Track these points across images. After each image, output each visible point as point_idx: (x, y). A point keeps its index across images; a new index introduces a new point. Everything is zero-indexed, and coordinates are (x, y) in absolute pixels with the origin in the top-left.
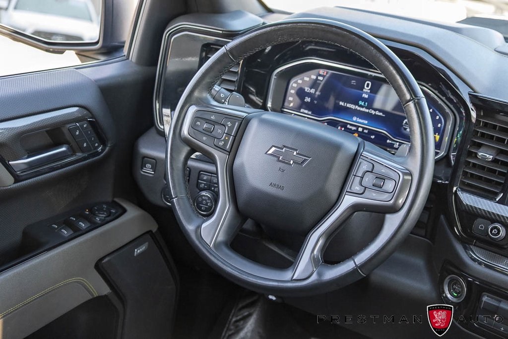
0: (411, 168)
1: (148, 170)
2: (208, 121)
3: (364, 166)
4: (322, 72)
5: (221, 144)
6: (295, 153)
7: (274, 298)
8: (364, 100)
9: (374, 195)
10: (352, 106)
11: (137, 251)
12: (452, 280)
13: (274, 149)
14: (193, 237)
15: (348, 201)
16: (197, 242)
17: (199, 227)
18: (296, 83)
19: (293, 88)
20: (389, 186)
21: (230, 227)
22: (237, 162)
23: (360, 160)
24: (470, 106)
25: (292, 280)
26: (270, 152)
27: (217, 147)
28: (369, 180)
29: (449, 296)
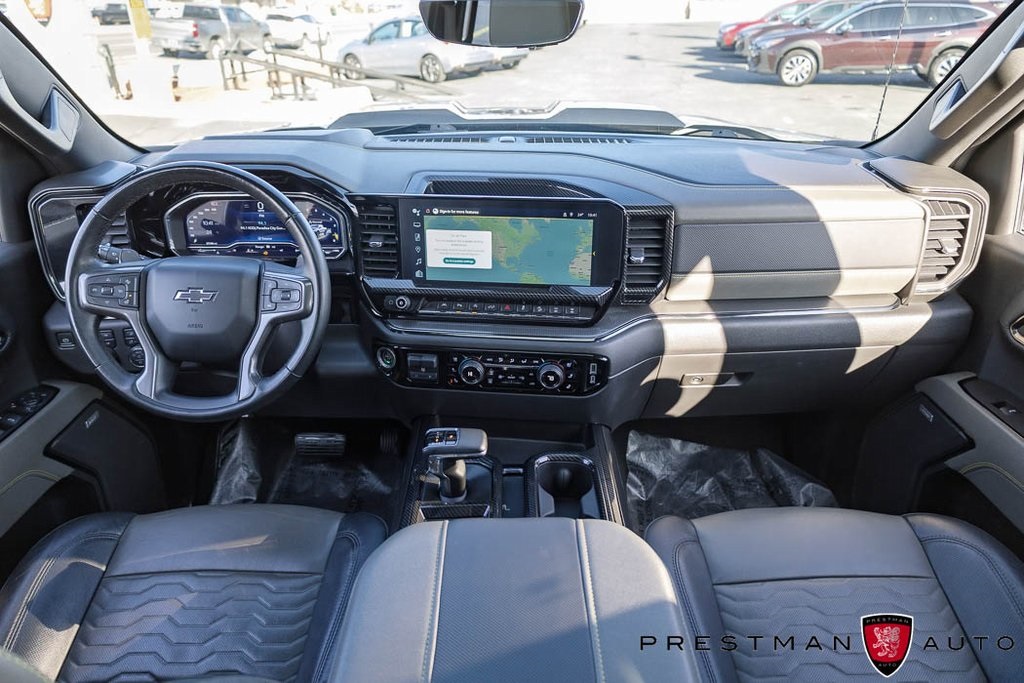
0: (308, 276)
1: (66, 344)
2: (104, 285)
3: (271, 285)
4: (212, 203)
5: (127, 302)
6: (202, 291)
7: (247, 416)
8: (261, 219)
9: (285, 307)
10: (253, 228)
11: (88, 424)
12: (382, 352)
13: (179, 294)
14: (131, 395)
15: (265, 319)
16: (137, 399)
17: (134, 385)
18: (193, 219)
19: (191, 225)
20: (295, 296)
21: (166, 376)
22: (149, 315)
23: (264, 281)
24: (349, 204)
25: (239, 402)
26: (178, 297)
27: (124, 307)
28: (277, 296)
29: (384, 365)
